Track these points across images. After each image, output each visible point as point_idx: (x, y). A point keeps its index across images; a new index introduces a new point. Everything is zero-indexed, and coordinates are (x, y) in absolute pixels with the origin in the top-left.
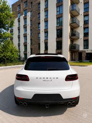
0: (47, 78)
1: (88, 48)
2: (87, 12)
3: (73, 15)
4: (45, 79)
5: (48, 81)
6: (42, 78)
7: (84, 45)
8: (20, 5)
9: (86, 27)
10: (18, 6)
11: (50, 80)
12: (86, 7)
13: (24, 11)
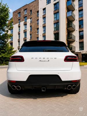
0: (44, 58)
1: (83, 50)
2: (81, 17)
3: (69, 21)
4: (42, 60)
5: (45, 61)
6: (38, 58)
7: (80, 47)
8: (20, 13)
9: (81, 30)
10: (18, 13)
11: (47, 60)
12: (81, 14)
13: (24, 17)
